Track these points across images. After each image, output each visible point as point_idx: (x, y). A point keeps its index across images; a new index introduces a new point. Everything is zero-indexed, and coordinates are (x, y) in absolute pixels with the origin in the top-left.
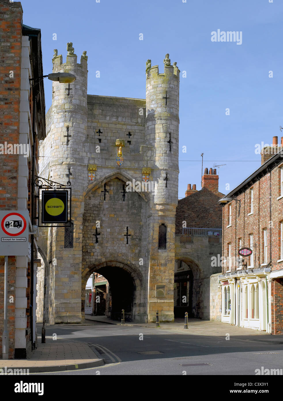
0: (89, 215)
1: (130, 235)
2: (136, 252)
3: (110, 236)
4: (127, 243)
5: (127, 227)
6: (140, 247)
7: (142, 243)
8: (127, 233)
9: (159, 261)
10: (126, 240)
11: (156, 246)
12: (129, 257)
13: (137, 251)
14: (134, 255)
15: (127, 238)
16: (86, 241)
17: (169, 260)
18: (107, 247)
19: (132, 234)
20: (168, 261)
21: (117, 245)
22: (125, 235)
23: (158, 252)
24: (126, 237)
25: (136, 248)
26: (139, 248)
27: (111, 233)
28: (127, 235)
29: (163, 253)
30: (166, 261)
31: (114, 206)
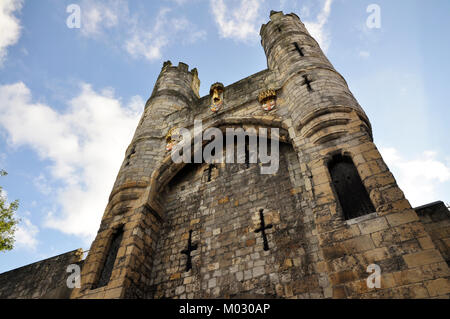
0: (177, 216)
1: (270, 226)
2: (296, 265)
3: (218, 245)
4: (266, 248)
5: (261, 211)
6: (305, 246)
7: (308, 235)
8: (262, 223)
9: (359, 257)
10: (260, 241)
11: (333, 212)
12: (277, 287)
13: (297, 262)
14: (289, 275)
15: (264, 236)
16: (165, 270)
17: (403, 239)
18: (213, 272)
19: (276, 220)
20: (401, 244)
21: (238, 262)
22: (257, 231)
23: (347, 227)
24: (260, 234)
25: (293, 254)
26: (301, 251)
27: (223, 237)
28: (262, 228)
29: (365, 226)
30: (391, 250)
31: (227, 184)
